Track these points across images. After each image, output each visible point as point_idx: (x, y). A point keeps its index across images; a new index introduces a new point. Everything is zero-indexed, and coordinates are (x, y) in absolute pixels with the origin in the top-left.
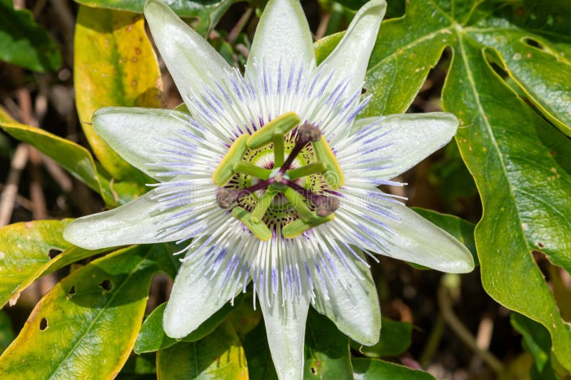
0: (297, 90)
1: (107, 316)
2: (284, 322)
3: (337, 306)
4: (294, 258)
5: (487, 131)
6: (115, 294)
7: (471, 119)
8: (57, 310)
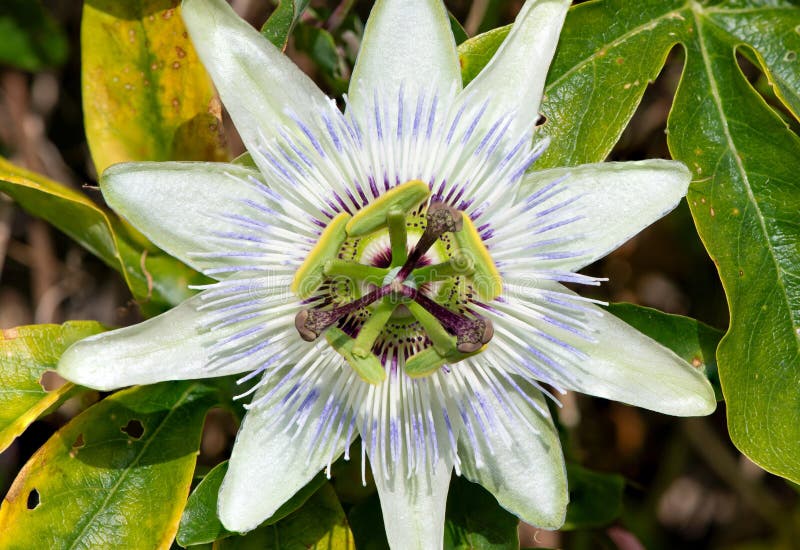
0: (429, 132)
1: (136, 480)
2: (413, 499)
3: (498, 471)
4: (427, 404)
5: (741, 179)
6: (148, 442)
7: (715, 161)
8: (54, 473)
